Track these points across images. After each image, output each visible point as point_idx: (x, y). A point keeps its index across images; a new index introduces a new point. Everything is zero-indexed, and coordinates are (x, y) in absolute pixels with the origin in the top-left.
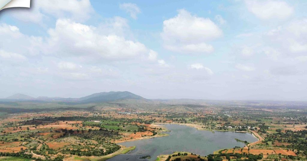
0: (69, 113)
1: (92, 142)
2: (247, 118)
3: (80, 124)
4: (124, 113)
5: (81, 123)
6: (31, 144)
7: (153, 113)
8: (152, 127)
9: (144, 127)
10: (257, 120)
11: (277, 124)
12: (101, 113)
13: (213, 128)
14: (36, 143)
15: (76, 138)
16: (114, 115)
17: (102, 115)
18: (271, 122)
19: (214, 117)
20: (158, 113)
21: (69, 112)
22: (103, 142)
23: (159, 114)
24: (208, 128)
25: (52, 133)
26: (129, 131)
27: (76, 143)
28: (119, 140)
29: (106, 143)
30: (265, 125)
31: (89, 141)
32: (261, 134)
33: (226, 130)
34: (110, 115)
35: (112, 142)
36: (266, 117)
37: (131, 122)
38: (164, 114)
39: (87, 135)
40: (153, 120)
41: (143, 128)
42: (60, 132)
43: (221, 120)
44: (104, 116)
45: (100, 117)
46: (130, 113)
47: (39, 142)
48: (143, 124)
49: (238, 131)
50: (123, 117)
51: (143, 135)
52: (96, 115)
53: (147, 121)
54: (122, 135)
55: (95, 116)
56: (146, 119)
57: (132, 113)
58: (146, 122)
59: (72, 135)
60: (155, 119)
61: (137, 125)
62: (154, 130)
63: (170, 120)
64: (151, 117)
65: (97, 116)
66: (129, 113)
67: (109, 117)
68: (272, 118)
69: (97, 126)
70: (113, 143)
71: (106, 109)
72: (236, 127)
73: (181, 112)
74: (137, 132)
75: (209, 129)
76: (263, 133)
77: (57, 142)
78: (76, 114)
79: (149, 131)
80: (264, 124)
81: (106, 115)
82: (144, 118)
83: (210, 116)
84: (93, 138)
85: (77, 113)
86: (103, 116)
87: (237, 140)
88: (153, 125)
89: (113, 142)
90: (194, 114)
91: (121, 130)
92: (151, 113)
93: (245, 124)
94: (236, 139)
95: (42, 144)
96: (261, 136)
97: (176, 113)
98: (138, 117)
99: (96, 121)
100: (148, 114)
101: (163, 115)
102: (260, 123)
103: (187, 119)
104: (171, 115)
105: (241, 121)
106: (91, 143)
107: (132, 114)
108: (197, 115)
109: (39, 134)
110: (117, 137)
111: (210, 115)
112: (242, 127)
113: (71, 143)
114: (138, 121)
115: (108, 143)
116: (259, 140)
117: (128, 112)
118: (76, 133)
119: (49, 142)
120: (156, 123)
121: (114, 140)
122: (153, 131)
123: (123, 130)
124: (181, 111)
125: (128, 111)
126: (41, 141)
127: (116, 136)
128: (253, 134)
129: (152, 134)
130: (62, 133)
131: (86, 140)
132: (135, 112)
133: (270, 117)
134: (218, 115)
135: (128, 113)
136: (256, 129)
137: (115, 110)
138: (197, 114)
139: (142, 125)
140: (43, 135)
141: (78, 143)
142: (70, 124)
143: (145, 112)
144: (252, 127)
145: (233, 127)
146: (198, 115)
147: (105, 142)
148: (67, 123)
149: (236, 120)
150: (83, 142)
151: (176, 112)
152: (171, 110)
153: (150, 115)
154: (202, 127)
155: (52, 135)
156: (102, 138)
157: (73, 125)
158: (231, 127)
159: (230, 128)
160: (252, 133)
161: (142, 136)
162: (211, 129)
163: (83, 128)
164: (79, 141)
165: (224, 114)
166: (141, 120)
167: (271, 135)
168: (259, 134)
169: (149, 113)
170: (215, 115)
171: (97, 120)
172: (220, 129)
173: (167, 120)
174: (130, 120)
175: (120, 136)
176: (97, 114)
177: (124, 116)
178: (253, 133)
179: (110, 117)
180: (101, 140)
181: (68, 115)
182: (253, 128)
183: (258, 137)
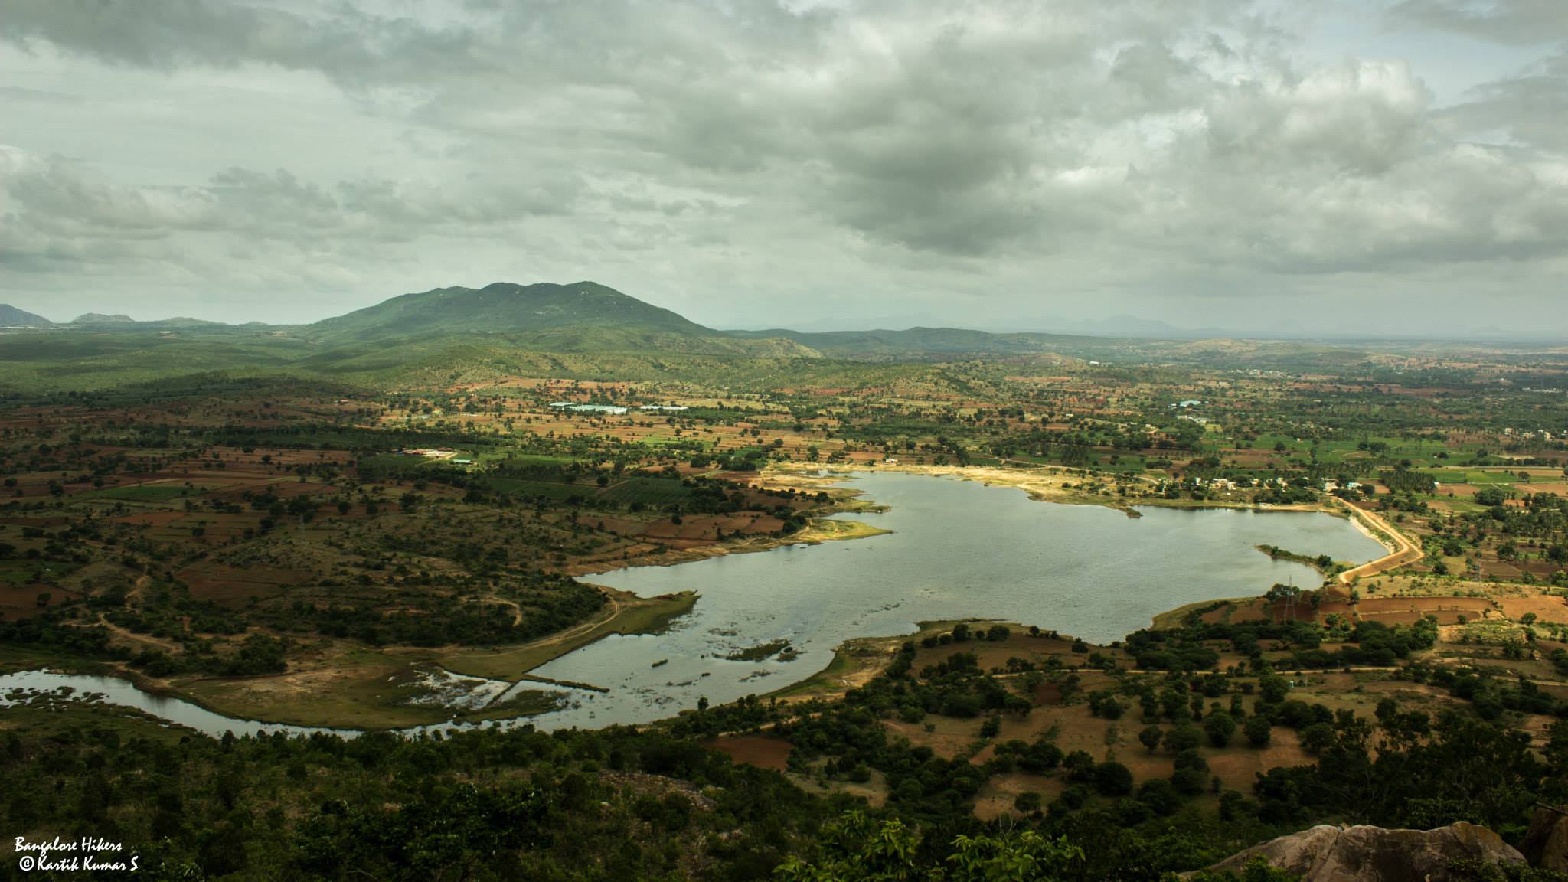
0: (267, 406)
1: (432, 568)
2: (1306, 435)
3: (341, 467)
4: (589, 408)
5: (351, 463)
6: (90, 572)
7: (759, 406)
8: (766, 484)
9: (724, 488)
10: (1362, 447)
11: (1471, 463)
12: (450, 409)
13: (1128, 492)
14: (115, 569)
15: (340, 547)
16: (529, 421)
17: (463, 418)
18: (1443, 456)
19: (1121, 428)
20: (786, 409)
21: (269, 401)
22: (494, 568)
23: (797, 414)
24: (1101, 491)
25: (196, 517)
26: (636, 508)
27: (344, 573)
28: (587, 558)
29: (515, 571)
30: (1411, 469)
31: (415, 560)
32: (1399, 519)
33: (1201, 498)
34: (510, 421)
35: (548, 571)
36: (1411, 430)
37: (637, 459)
38: (824, 412)
39: (397, 528)
40: (768, 449)
41: (718, 493)
42: (237, 510)
43: (1163, 445)
44: (470, 424)
45: (448, 428)
46: (624, 410)
47: (130, 563)
48: (713, 471)
49: (1269, 506)
50: (588, 432)
51: (725, 533)
52: (425, 417)
53: (731, 451)
54: (601, 527)
55: (421, 425)
56: (726, 444)
57: (637, 408)
58: (724, 462)
59: (311, 525)
60: (779, 443)
61: (677, 476)
62: (781, 501)
63: (870, 448)
64: (755, 433)
65: (431, 424)
66: (619, 410)
67: (503, 432)
68: (1442, 432)
69: (444, 481)
70: (556, 577)
71: (478, 387)
72: (1260, 485)
73: (923, 404)
74: (683, 513)
75: (1106, 494)
76: (1409, 516)
77: (233, 565)
78: (307, 411)
79: (756, 508)
80: (1407, 464)
81: (484, 422)
82: (711, 438)
83: (1099, 422)
84: (433, 543)
85: (313, 408)
86: (463, 423)
87: (1276, 554)
88: (771, 477)
89: (556, 570)
90: (1003, 413)
91: (591, 504)
92: (749, 411)
93: (1303, 465)
94: (1264, 548)
95: (149, 573)
96: (1400, 531)
97: (899, 406)
98: (678, 432)
99: (431, 453)
100: (731, 416)
101: (820, 421)
102: (1382, 461)
103: (971, 447)
104: (867, 421)
105: (1279, 448)
106: (432, 575)
107: (637, 416)
108: (1022, 420)
109: (125, 520)
110: (573, 544)
111: (1099, 417)
112: (1290, 484)
113: (316, 568)
114: (676, 452)
115: (524, 573)
116: (1391, 550)
117: (610, 403)
118: (334, 518)
119: (183, 564)
120: (787, 464)
121: (561, 559)
122: (779, 508)
123: (604, 503)
124: (927, 398)
125: (609, 395)
126: (142, 559)
127: (568, 534)
128: (1353, 520)
129: (780, 525)
130: (251, 516)
131: (400, 554)
132: (652, 401)
133: (1428, 431)
134: (1143, 423)
135: (609, 409)
136: (1368, 490)
137: (532, 392)
138: (1021, 413)
139: (707, 475)
140: (146, 527)
141: (357, 572)
142: (289, 468)
143: (711, 403)
144: (1343, 480)
145: (1242, 482)
146: (1029, 417)
147: (510, 571)
148: (267, 460)
149: (1249, 446)
150: (378, 568)
151: (897, 402)
152: (865, 392)
153: (741, 419)
154: (1066, 486)
155: (196, 526)
156: (488, 548)
157: (303, 470)
158: (1231, 485)
159: (1226, 489)
160: (1347, 512)
161: (721, 539)
162: (1116, 496)
163: (368, 487)
164: (361, 560)
165: (1173, 414)
166: (699, 447)
167: (1452, 521)
168: (1386, 519)
169: (737, 409)
170: (1127, 419)
171: (436, 448)
172: (1168, 497)
173: (849, 448)
174: (627, 446)
175: (592, 537)
176: (427, 411)
177: (594, 425)
178: (1358, 516)
179: (510, 428)
180: (482, 560)
181: (265, 417)
182: (1352, 485)
183: (1384, 536)
